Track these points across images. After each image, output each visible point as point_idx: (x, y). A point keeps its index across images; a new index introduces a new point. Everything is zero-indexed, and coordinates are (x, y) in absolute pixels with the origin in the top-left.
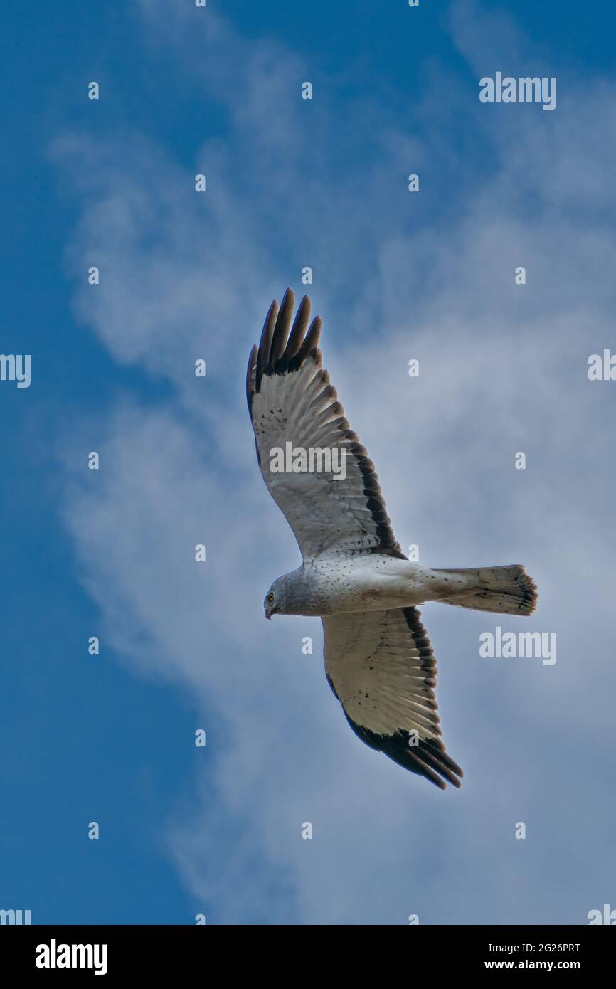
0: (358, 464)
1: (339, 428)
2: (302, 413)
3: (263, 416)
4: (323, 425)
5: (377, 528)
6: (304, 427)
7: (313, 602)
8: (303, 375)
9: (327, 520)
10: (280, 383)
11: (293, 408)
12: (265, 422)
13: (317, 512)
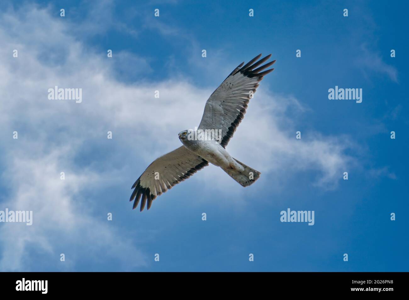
0: (238, 115)
1: (244, 102)
2: (237, 90)
3: (227, 83)
4: (240, 97)
5: (225, 136)
6: (233, 94)
7: (195, 145)
8: (251, 80)
9: (214, 124)
10: (241, 78)
11: (237, 87)
12: (226, 85)
13: (214, 119)
